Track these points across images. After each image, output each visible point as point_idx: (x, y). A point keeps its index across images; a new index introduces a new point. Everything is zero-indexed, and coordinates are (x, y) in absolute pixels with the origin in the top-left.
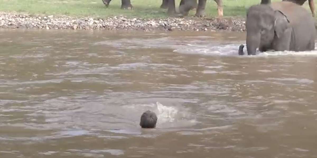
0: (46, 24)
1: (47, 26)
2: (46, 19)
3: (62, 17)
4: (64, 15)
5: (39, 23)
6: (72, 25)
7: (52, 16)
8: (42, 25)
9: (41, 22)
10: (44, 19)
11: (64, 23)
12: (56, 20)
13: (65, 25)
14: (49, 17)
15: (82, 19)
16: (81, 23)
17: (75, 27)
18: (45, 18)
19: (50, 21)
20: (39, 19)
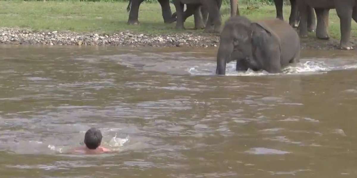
0: (50, 40)
1: (51, 42)
2: (50, 35)
3: (67, 33)
4: (68, 31)
5: (43, 39)
6: (77, 41)
7: (56, 32)
8: (46, 41)
9: (45, 38)
10: (48, 35)
11: (69, 39)
12: (60, 36)
13: (70, 41)
14: (54, 32)
15: (87, 34)
16: (87, 39)
17: (80, 43)
18: (49, 33)
19: (54, 37)
20: (43, 35)
